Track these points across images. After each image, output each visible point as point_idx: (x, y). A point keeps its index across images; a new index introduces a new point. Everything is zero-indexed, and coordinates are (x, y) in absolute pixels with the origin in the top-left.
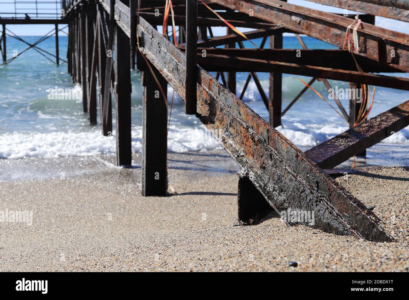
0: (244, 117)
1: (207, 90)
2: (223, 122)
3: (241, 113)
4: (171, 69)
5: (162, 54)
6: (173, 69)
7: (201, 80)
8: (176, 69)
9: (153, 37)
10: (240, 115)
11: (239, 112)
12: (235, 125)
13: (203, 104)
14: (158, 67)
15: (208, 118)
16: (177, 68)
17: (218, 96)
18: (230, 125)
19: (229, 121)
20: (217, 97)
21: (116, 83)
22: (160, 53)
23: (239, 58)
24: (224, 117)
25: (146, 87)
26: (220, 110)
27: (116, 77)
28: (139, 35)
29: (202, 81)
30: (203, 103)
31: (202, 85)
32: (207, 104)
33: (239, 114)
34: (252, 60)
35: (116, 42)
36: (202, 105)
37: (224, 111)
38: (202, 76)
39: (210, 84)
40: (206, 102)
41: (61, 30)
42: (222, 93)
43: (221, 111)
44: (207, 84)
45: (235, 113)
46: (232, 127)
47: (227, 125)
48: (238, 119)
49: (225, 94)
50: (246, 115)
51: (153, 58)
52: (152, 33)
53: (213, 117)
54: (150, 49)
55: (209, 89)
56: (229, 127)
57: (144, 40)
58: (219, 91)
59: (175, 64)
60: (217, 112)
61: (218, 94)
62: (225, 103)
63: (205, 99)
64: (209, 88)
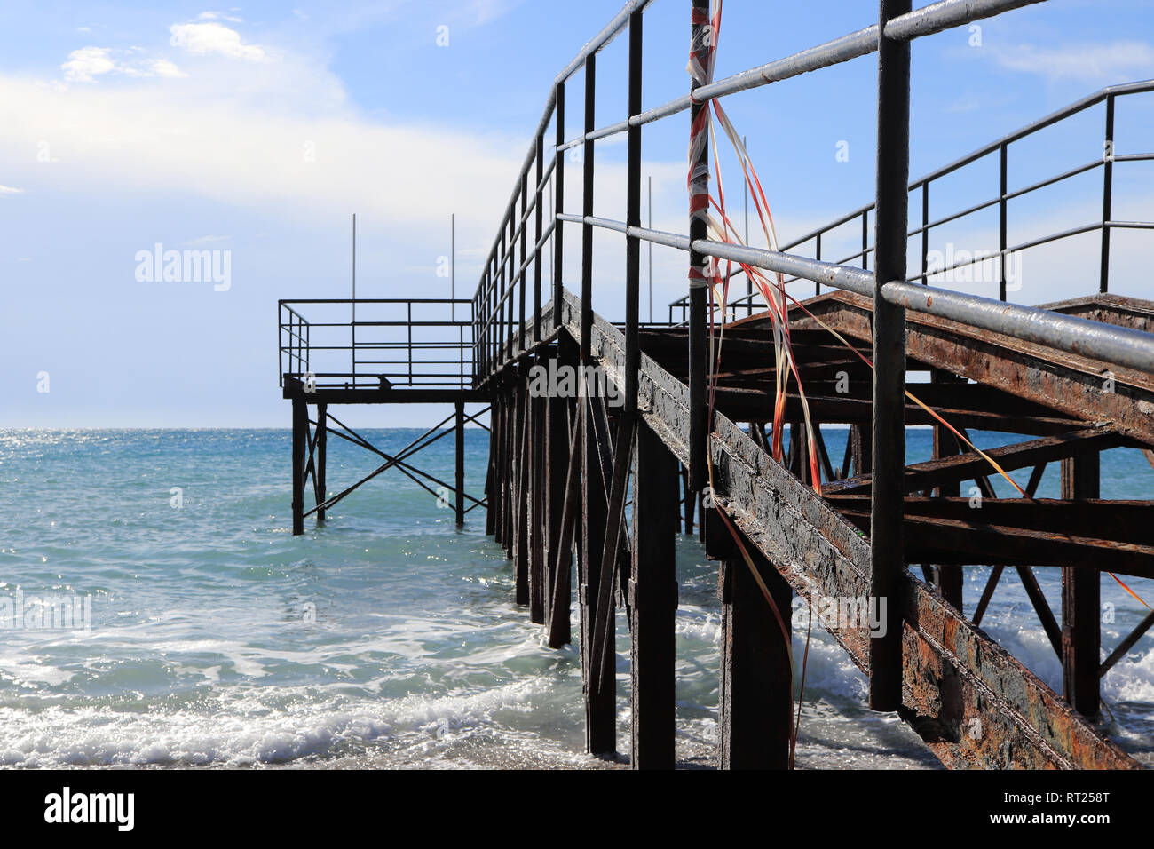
0: (1065, 744)
1: (937, 646)
2: (985, 743)
3: (1055, 730)
4: (815, 568)
5: (787, 521)
6: (820, 566)
7: (917, 615)
8: (831, 567)
9: (758, 474)
10: (1051, 734)
11: (1049, 728)
12: (1027, 757)
13: (920, 680)
14: (774, 557)
15: (938, 724)
16: (834, 565)
17: (976, 669)
18: (1010, 755)
19: (1008, 742)
20: (970, 671)
21: (633, 581)
22: (777, 516)
23: (1000, 529)
24: (992, 728)
25: (731, 607)
26: (976, 704)
27: (635, 562)
28: (712, 460)
29: (922, 617)
30: (918, 677)
31: (921, 628)
32: (931, 682)
33: (1047, 731)
34: (1037, 534)
35: (635, 466)
36: (915, 681)
37: (991, 711)
38: (921, 605)
39: (948, 630)
40: (929, 676)
41: (471, 419)
42: (987, 664)
43: (979, 707)
44: (935, 630)
45: (1033, 727)
46: (1016, 760)
47: (1001, 753)
48: (1044, 746)
49: (998, 665)
50: (1071, 740)
51: (758, 530)
52: (756, 461)
53: (954, 721)
54: (745, 502)
55: (945, 642)
56: (1006, 760)
57: (727, 474)
58: (978, 654)
59: (827, 553)
60: (967, 709)
61: (973, 663)
62: (998, 692)
63: (925, 665)
64: (944, 640)
